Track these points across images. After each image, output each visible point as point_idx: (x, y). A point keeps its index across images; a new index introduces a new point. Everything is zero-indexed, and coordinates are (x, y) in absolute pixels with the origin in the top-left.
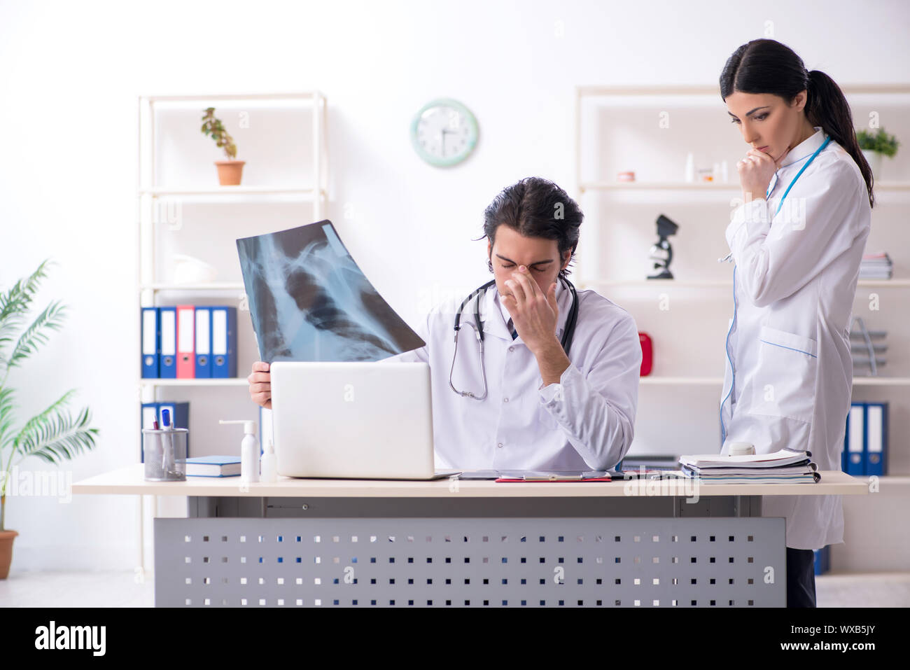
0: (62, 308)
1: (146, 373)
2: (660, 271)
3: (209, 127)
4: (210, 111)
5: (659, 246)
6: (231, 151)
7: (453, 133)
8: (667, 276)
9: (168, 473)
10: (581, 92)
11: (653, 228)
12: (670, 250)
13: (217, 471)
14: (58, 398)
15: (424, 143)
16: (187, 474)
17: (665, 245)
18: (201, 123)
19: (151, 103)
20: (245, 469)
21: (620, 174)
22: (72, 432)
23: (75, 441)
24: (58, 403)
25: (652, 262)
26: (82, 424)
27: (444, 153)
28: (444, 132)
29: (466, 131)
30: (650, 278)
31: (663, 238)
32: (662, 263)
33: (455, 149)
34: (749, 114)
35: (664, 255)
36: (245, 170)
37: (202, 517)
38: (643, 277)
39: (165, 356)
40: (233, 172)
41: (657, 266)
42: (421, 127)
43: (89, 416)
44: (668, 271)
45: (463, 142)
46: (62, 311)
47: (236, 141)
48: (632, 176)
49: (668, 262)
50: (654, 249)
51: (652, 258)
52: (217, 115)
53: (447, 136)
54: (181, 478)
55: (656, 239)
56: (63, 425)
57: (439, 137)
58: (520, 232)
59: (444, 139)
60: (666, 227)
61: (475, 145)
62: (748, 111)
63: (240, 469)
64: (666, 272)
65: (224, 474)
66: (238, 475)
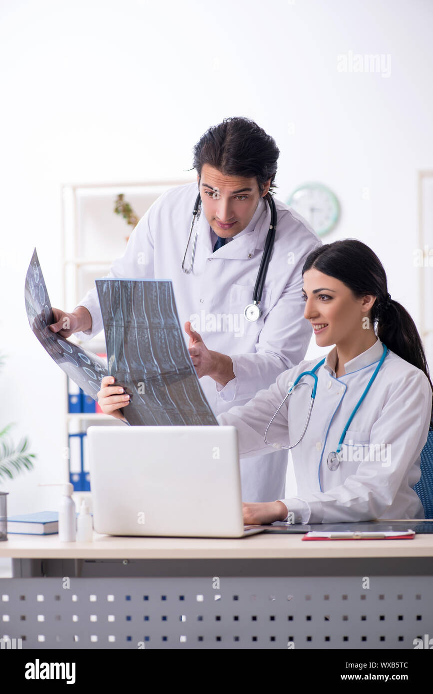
1: (72, 409)
3: (121, 208)
4: (121, 196)
13: (41, 529)
20: (62, 528)
22: (15, 457)
23: (17, 464)
26: (23, 449)
34: (316, 292)
37: (27, 577)
39: (86, 398)
43: (28, 444)
52: (126, 199)
54: (4, 538)
58: (221, 171)
62: (315, 289)
63: (57, 527)
65: (48, 532)
66: (57, 533)
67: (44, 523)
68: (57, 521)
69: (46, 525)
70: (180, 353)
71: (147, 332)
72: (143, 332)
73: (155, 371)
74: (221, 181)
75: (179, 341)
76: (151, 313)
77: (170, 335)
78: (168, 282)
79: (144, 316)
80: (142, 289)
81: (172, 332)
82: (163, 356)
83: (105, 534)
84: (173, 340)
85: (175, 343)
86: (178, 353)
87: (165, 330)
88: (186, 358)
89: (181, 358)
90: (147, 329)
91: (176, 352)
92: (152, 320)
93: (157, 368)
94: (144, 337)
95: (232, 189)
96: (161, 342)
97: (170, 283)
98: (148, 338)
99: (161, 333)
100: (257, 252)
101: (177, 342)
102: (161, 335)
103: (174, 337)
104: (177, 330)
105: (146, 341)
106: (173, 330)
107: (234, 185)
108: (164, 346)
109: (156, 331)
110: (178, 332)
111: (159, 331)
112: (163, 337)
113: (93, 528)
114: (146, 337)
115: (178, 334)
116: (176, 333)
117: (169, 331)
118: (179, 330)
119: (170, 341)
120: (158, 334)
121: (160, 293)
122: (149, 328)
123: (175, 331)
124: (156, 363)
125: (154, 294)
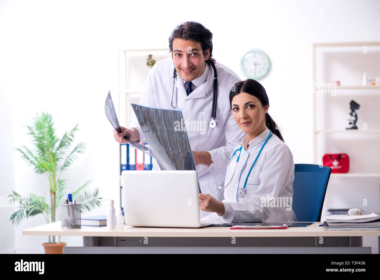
0: (85, 144)
2: (352, 126)
3: (150, 63)
4: (150, 56)
5: (351, 114)
7: (260, 65)
8: (355, 128)
9: (72, 225)
10: (315, 46)
11: (349, 106)
12: (356, 116)
13: (98, 223)
14: (83, 184)
15: (246, 70)
16: (82, 224)
17: (354, 114)
18: (146, 62)
19: (125, 53)
20: (109, 223)
21: (333, 82)
22: (91, 199)
23: (92, 203)
24: (83, 186)
25: (348, 122)
26: (95, 195)
27: (255, 74)
28: (255, 64)
29: (265, 64)
30: (347, 129)
31: (353, 111)
32: (353, 122)
33: (260, 72)
35: (353, 118)
37: (90, 246)
38: (344, 129)
39: (131, 165)
41: (350, 123)
42: (245, 62)
43: (98, 192)
44: (355, 125)
45: (264, 69)
46: (85, 146)
48: (339, 83)
49: (355, 122)
50: (349, 116)
51: (348, 120)
53: (257, 66)
54: (79, 227)
55: (350, 111)
56: (87, 196)
57: (253, 67)
58: (183, 39)
59: (255, 67)
60: (354, 106)
61: (269, 70)
64: (354, 126)
65: (101, 225)
66: (106, 226)
67: (100, 220)
68: (106, 220)
69: (101, 221)
70: (185, 146)
71: (166, 134)
72: (163, 134)
73: (170, 153)
74: (183, 45)
75: (186, 140)
76: (168, 125)
77: (180, 137)
78: (179, 111)
79: (163, 126)
80: (161, 113)
81: (181, 135)
82: (175, 147)
83: (131, 226)
84: (182, 140)
85: (183, 141)
86: (184, 146)
87: (177, 134)
88: (188, 149)
89: (186, 149)
90: (165, 132)
91: (183, 146)
92: (168, 129)
93: (171, 152)
94: (164, 136)
96: (174, 140)
97: (180, 112)
98: (166, 137)
99: (174, 136)
100: (210, 92)
101: (184, 141)
102: (174, 137)
103: (182, 138)
104: (185, 134)
105: (165, 138)
106: (182, 135)
108: (176, 142)
109: (171, 134)
110: (185, 136)
111: (173, 134)
112: (175, 138)
113: (124, 224)
114: (165, 136)
115: (185, 137)
116: (184, 136)
117: (180, 135)
118: (186, 135)
119: (179, 140)
120: (172, 136)
121: (174, 116)
122: (167, 132)
123: (183, 135)
124: (170, 149)
125: (170, 116)
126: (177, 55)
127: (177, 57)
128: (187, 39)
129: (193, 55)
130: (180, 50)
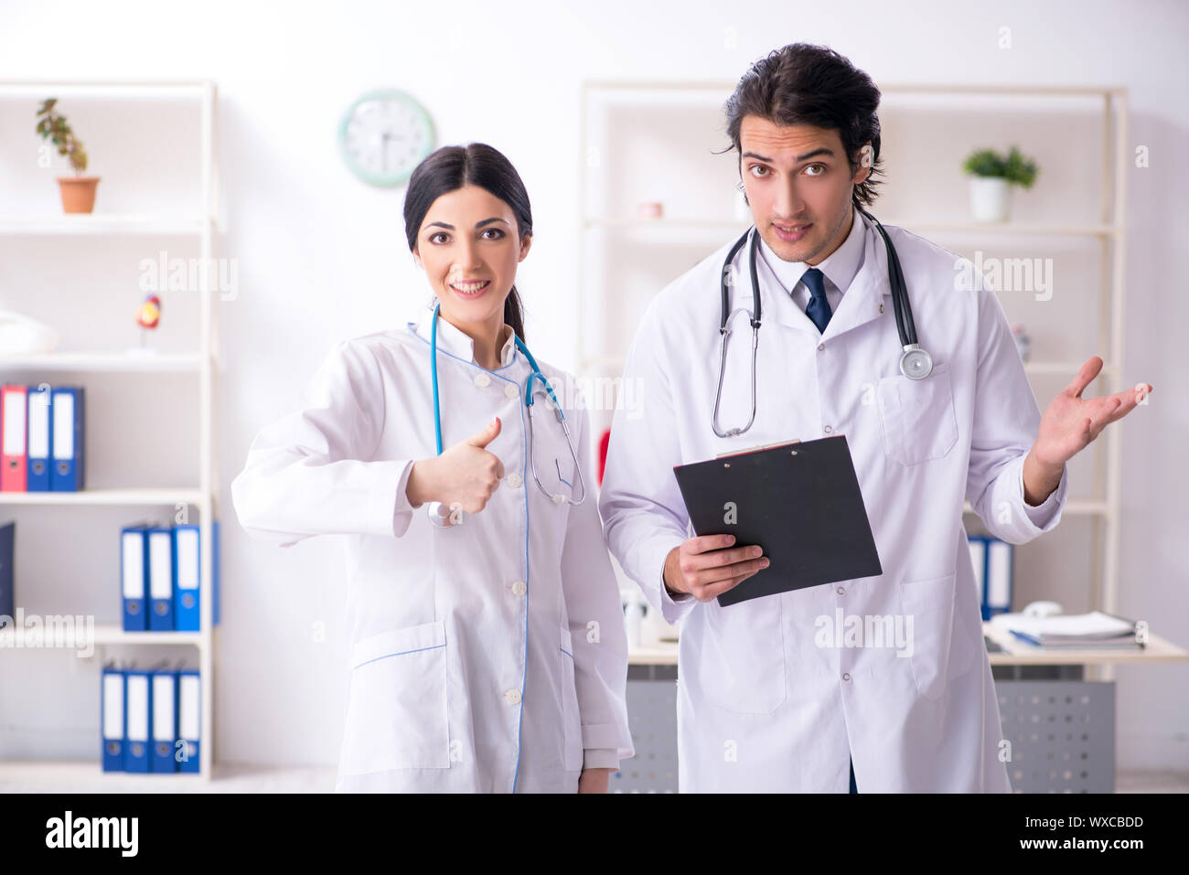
3: (48, 126)
4: (49, 104)
6: (79, 161)
7: (399, 138)
15: (357, 153)
18: (36, 120)
21: (642, 206)
27: (385, 166)
28: (386, 137)
29: (418, 136)
33: (402, 162)
36: (101, 191)
40: (82, 194)
42: (353, 129)
45: (413, 152)
47: (88, 149)
48: (659, 209)
52: (59, 109)
53: (390, 143)
58: (774, 121)
59: (385, 146)
74: (775, 140)
95: (796, 152)
107: (798, 143)
126: (755, 170)
127: (755, 177)
128: (790, 122)
129: (810, 171)
130: (764, 154)
